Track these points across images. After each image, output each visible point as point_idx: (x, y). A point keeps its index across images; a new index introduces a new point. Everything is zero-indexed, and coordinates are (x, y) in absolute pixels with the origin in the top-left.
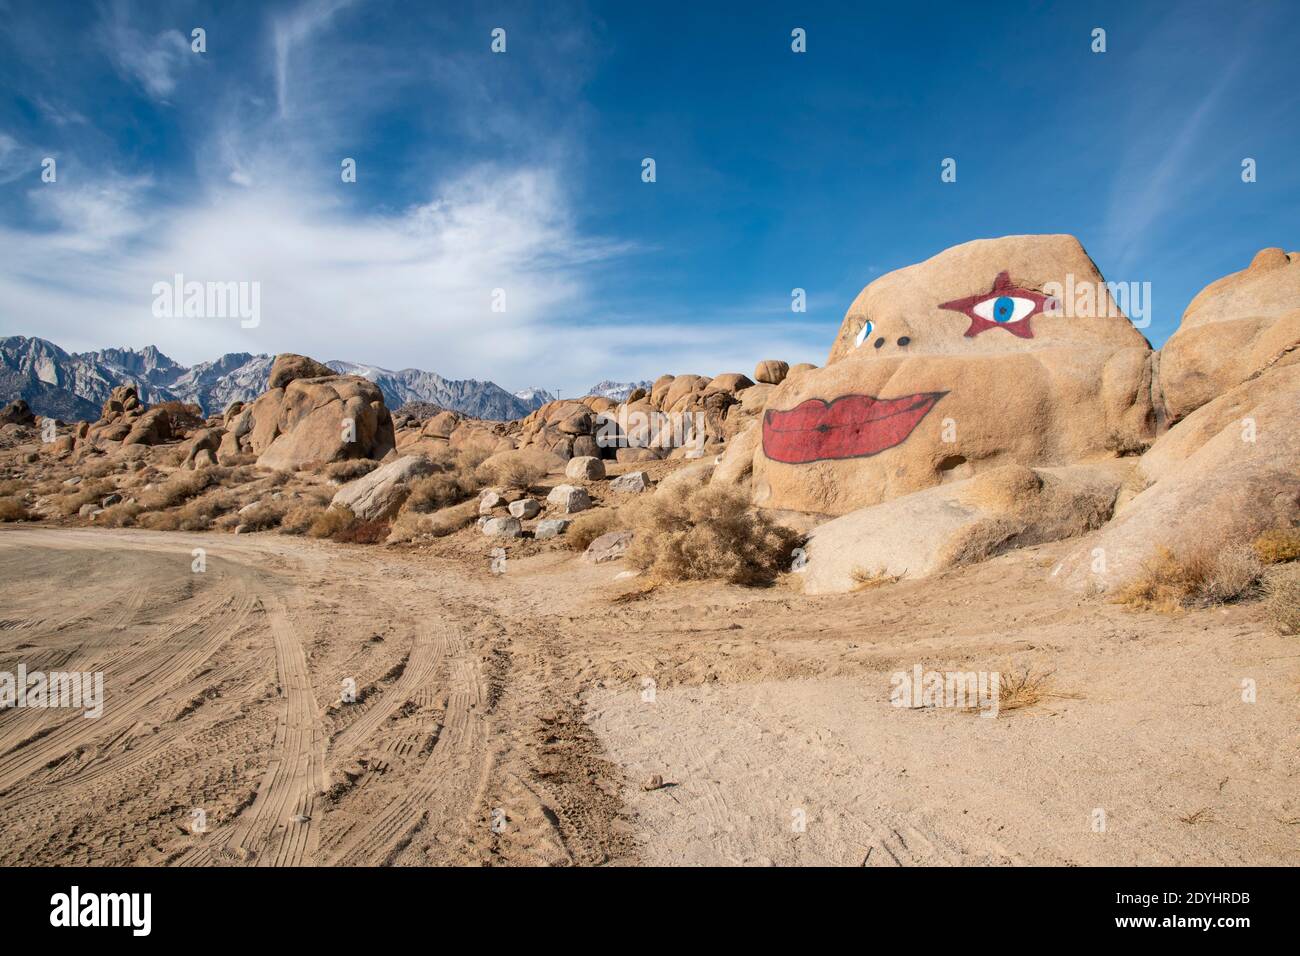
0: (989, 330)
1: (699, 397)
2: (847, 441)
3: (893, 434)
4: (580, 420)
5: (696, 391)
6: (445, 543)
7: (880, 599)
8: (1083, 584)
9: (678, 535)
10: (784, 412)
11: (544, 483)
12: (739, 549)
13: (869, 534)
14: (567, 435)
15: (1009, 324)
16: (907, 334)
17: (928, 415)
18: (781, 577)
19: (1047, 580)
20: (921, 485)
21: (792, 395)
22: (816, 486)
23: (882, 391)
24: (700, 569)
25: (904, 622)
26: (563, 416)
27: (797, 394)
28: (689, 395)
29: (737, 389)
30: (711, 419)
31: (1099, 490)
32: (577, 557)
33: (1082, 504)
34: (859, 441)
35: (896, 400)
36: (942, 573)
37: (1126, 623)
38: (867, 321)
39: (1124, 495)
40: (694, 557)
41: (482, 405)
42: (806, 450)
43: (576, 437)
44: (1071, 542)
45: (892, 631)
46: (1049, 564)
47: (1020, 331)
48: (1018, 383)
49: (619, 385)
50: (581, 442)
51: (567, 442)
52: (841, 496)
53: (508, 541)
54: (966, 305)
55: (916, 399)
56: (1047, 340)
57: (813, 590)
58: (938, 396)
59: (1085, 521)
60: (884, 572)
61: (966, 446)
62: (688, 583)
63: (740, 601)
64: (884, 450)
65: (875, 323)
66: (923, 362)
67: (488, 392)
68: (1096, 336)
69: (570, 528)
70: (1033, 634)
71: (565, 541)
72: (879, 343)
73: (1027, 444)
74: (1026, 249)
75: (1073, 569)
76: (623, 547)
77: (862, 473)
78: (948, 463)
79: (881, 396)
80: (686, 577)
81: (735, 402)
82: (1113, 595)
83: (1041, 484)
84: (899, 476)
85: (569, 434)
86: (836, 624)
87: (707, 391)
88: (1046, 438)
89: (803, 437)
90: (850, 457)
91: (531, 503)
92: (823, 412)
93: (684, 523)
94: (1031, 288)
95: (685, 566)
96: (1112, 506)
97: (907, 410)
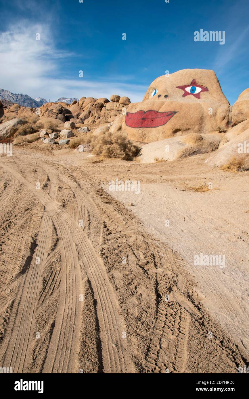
0: (189, 95)
1: (93, 104)
2: (150, 123)
3: (162, 122)
4: (60, 109)
5: (93, 103)
6: (32, 145)
7: (163, 165)
8: (213, 164)
9: (109, 146)
10: (132, 113)
11: (58, 129)
12: (124, 151)
13: (158, 149)
14: (55, 114)
15: (194, 94)
16: (167, 94)
17: (172, 118)
18: (134, 158)
19: (204, 163)
20: (169, 136)
21: (134, 109)
22: (140, 135)
23: (160, 110)
24: (114, 155)
25: (171, 171)
26: (54, 108)
27: (136, 108)
28: (91, 104)
29: (105, 103)
30: (97, 111)
31: (215, 141)
32: (73, 150)
33: (212, 144)
34: (153, 123)
35: (164, 113)
36: (178, 160)
37: (225, 174)
38: (155, 89)
39: (221, 143)
40: (113, 152)
41: (24, 102)
42: (138, 124)
43: (58, 114)
44: (209, 154)
45: (169, 173)
46: (204, 159)
47: (197, 96)
48: (196, 111)
49: (67, 98)
50: (60, 116)
51: (55, 116)
52: (147, 138)
53: (52, 145)
54: (183, 88)
55: (169, 113)
56: (204, 99)
57: (143, 162)
58: (175, 113)
59: (212, 149)
60: (162, 159)
61: (181, 127)
62: (111, 159)
63: (127, 164)
64: (160, 126)
65: (158, 90)
66: (172, 103)
67: (26, 98)
68: (217, 100)
69: (70, 142)
70: (204, 176)
71: (69, 146)
72: (159, 96)
73: (197, 127)
74: (201, 73)
75: (211, 161)
76: (87, 148)
77: (153, 132)
78: (176, 131)
79: (160, 111)
80: (111, 157)
81: (104, 107)
82: (220, 167)
83: (202, 138)
84: (163, 133)
85: (56, 113)
86: (154, 171)
87: (96, 103)
88: (201, 126)
89: (138, 121)
90: (150, 127)
91: (56, 134)
92: (144, 114)
93: (111, 143)
94: (201, 84)
95: (111, 154)
96: (218, 146)
97: (166, 116)
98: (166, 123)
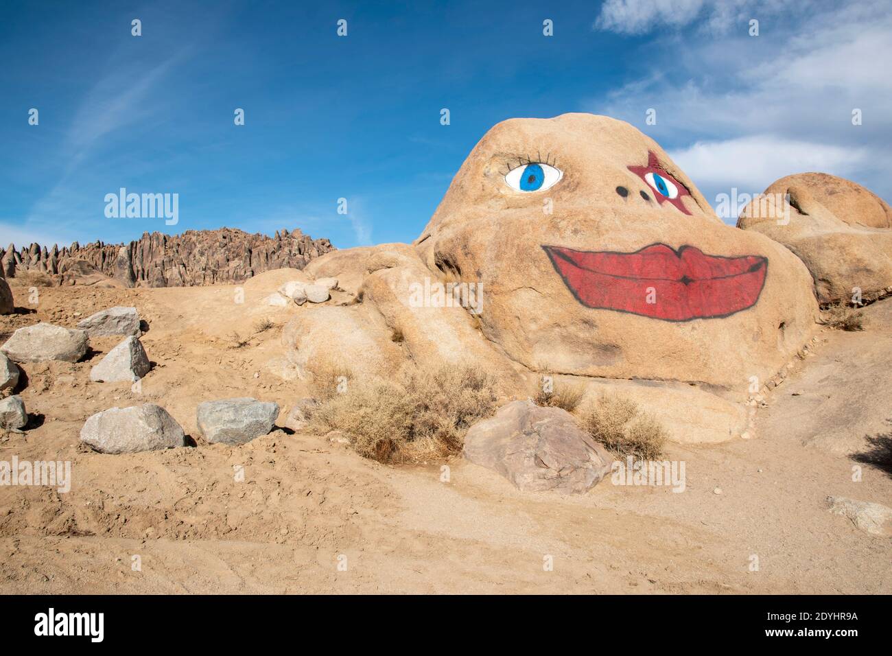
2: (703, 298)
17: (767, 278)
20: (770, 351)
34: (710, 299)
35: (733, 258)
38: (530, 163)
47: (681, 208)
58: (765, 261)
64: (738, 311)
72: (622, 192)
77: (723, 337)
90: (711, 317)
94: (669, 171)
97: (748, 271)
98: (758, 298)
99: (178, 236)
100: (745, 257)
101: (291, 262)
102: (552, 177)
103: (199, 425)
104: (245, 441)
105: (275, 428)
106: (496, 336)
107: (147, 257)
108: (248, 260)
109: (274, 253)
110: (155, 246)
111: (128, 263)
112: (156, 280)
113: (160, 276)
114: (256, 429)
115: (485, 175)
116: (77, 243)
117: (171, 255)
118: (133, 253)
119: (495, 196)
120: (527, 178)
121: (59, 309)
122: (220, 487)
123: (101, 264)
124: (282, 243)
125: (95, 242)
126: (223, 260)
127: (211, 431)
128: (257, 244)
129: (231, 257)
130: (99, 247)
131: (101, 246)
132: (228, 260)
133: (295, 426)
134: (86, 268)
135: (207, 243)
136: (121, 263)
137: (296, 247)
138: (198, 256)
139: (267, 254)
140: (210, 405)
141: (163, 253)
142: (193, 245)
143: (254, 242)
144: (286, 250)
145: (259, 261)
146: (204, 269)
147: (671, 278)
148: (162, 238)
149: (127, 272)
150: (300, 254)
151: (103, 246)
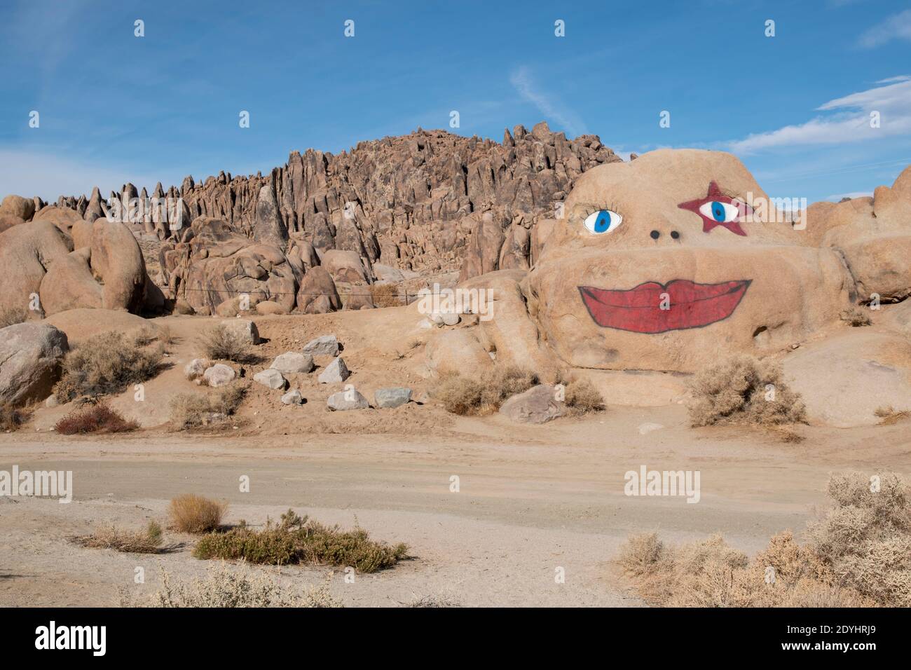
3: (720, 311)
10: (625, 291)
20: (743, 348)
22: (672, 351)
23: (696, 277)
34: (692, 316)
35: (715, 285)
38: (602, 210)
47: (736, 230)
52: (689, 358)
54: (694, 206)
55: (732, 285)
56: (756, 238)
58: (746, 283)
61: (767, 319)
64: (714, 322)
72: (655, 235)
77: (700, 340)
78: (759, 331)
79: (699, 281)
84: (728, 342)
88: (802, 311)
90: (688, 328)
92: (662, 290)
97: (728, 293)
98: (732, 312)
99: (345, 154)
100: (728, 283)
101: (533, 183)
102: (615, 220)
103: (376, 401)
104: (397, 407)
105: (410, 401)
106: (554, 345)
107: (300, 192)
108: (462, 184)
109: (504, 168)
110: (310, 173)
111: (274, 211)
112: (319, 234)
113: (324, 227)
114: (401, 401)
115: (569, 220)
116: (191, 177)
117: (338, 186)
118: (278, 187)
119: (576, 237)
120: (600, 222)
121: (284, 337)
122: (383, 421)
123: (229, 210)
124: (517, 149)
125: (217, 174)
126: (420, 187)
127: (381, 402)
128: (476, 155)
129: (434, 181)
130: (224, 182)
131: (227, 180)
132: (429, 187)
133: (424, 401)
134: (221, 231)
135: (393, 161)
136: (264, 212)
137: (542, 156)
138: (380, 185)
139: (492, 170)
140: (380, 391)
141: (323, 183)
142: (371, 167)
143: (470, 152)
144: (525, 161)
145: (481, 184)
146: (392, 206)
147: (653, 305)
148: (320, 160)
149: (274, 225)
150: (549, 167)
151: (230, 180)
